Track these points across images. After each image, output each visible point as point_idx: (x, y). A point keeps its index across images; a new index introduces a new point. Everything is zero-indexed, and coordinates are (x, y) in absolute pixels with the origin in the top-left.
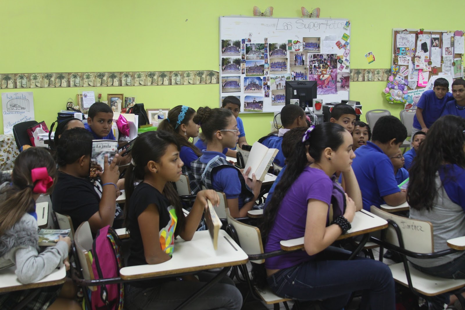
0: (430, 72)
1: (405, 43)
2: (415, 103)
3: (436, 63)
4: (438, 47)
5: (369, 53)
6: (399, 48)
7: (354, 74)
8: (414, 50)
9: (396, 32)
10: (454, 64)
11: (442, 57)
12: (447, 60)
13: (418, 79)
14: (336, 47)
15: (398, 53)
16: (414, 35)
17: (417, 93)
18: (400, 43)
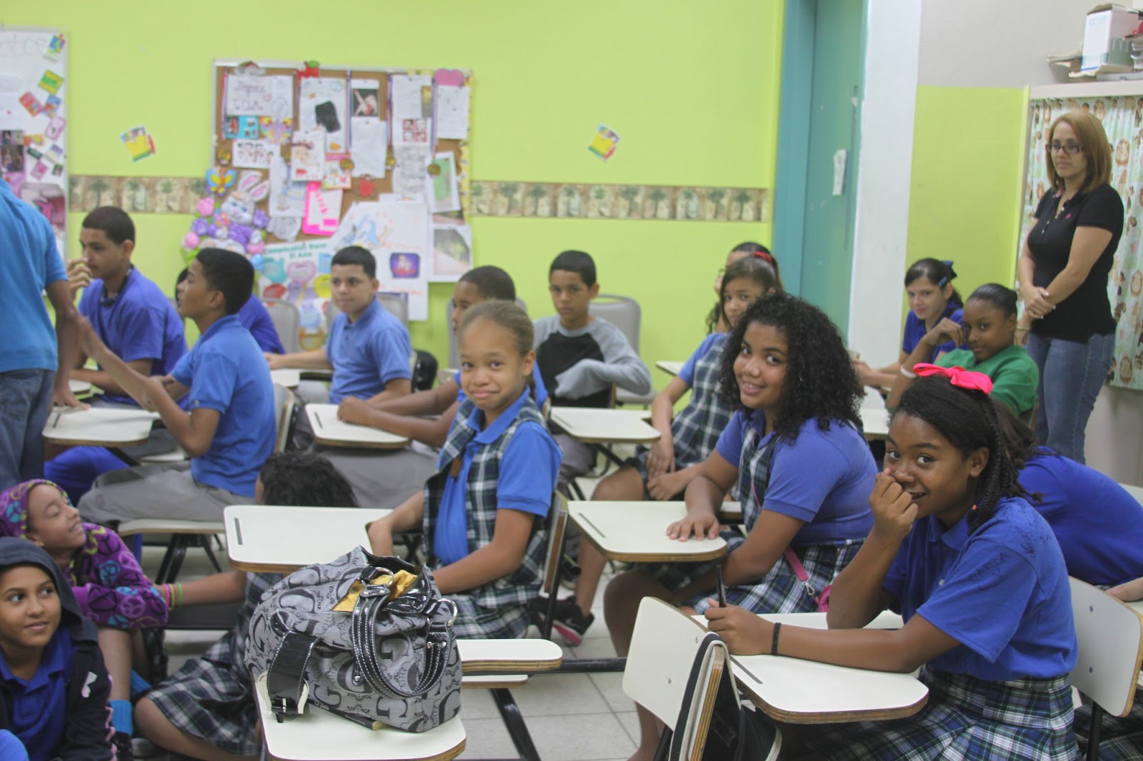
0: (345, 191)
1: (256, 103)
2: (296, 282)
3: (370, 163)
4: (376, 115)
5: (135, 132)
6: (236, 118)
7: (85, 192)
8: (290, 123)
9: (224, 72)
10: (434, 170)
11: (390, 148)
12: (410, 158)
13: (307, 211)
14: (23, 111)
15: (232, 133)
16: (288, 80)
17: (303, 252)
18: (239, 104)
